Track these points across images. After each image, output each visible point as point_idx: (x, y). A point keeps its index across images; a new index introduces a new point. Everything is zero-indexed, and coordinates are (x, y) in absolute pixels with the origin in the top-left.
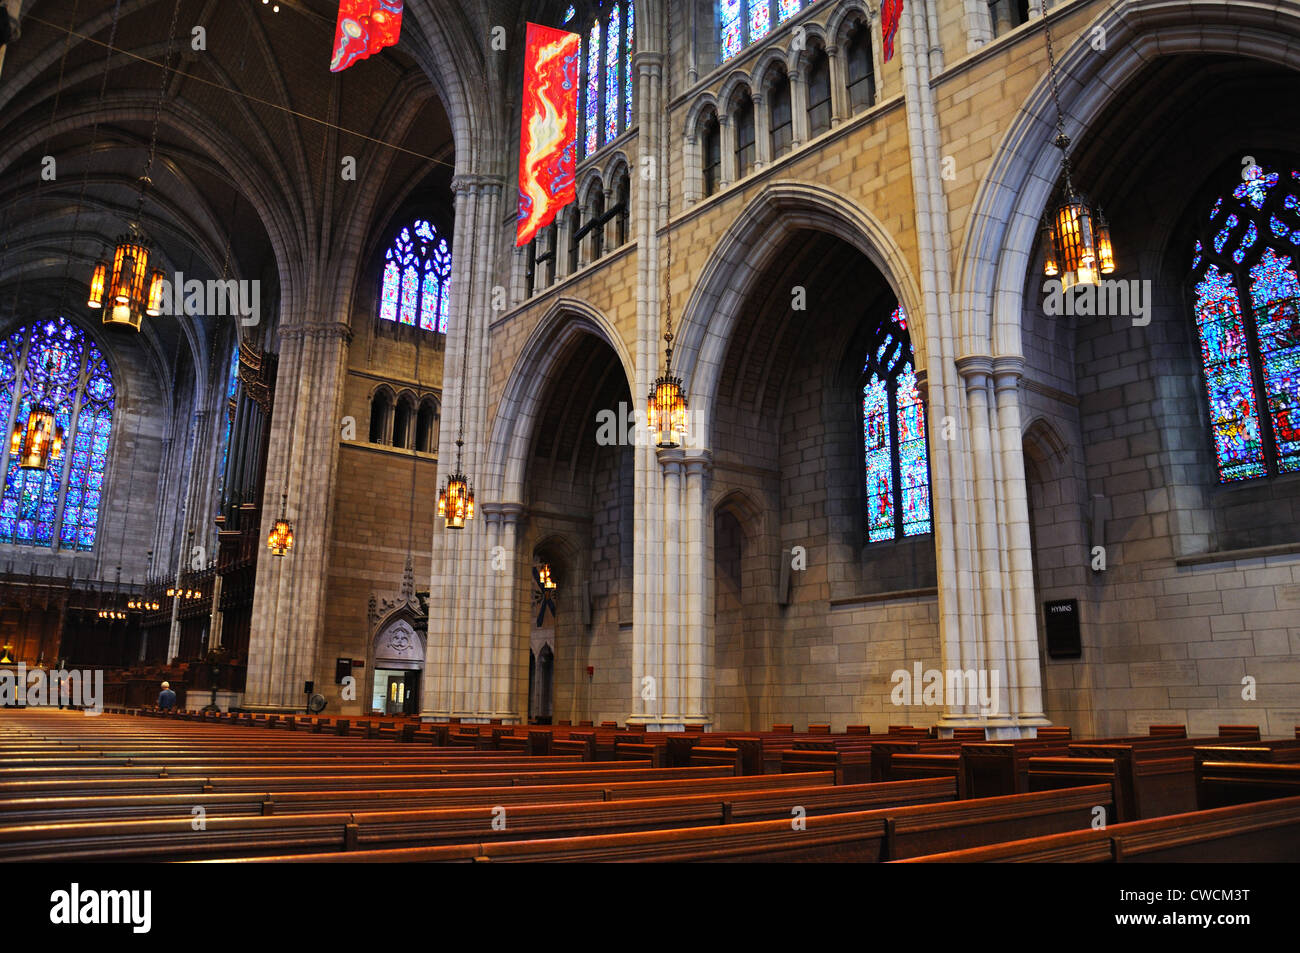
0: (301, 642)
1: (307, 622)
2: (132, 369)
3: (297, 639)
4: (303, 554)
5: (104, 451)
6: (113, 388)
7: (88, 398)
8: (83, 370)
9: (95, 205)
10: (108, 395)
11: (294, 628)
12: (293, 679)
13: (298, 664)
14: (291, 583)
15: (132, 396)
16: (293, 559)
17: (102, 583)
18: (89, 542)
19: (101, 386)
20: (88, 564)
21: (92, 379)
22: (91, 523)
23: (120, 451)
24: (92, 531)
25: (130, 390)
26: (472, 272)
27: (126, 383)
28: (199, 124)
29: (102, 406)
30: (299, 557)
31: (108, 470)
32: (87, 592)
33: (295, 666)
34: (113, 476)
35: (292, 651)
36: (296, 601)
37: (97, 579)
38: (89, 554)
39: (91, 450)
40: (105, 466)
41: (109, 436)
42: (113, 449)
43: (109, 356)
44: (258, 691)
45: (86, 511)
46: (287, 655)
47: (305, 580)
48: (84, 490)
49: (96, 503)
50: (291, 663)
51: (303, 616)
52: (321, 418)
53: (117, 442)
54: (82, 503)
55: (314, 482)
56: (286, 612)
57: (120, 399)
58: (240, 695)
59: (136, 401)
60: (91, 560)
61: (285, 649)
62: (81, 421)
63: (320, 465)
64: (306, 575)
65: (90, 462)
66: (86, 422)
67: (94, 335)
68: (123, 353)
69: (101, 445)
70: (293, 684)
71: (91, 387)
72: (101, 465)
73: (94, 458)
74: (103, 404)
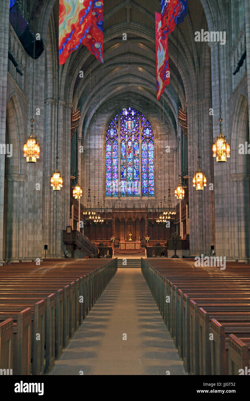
0: (207, 229)
1: (209, 221)
2: (157, 122)
3: (205, 228)
4: (205, 195)
5: (153, 157)
6: (152, 131)
7: (144, 137)
8: (140, 126)
9: (124, 65)
10: (151, 134)
11: (204, 224)
12: (206, 244)
13: (207, 238)
14: (201, 206)
15: (159, 133)
16: (201, 196)
17: (159, 208)
18: (153, 193)
19: (148, 132)
20: (153, 201)
21: (144, 129)
22: (152, 186)
23: (158, 156)
24: (153, 189)
25: (158, 131)
26: (220, 80)
27: (156, 128)
28: (141, 30)
29: (149, 139)
30: (203, 196)
31: (155, 164)
32: (153, 212)
33: (206, 239)
34: (157, 166)
35: (204, 233)
36: (204, 213)
37: (157, 207)
38: (154, 198)
39: (148, 157)
40: (154, 162)
41: (153, 151)
42: (155, 156)
43: (149, 119)
44: (194, 249)
45: (150, 181)
46: (203, 235)
47: (206, 205)
48: (148, 173)
49: (152, 178)
50: (204, 238)
51: (207, 219)
52: (205, 138)
53: (156, 153)
54: (148, 178)
55: (205, 165)
56: (200, 218)
57: (155, 135)
58: (188, 251)
59: (161, 135)
60: (154, 200)
61: (201, 233)
62: (143, 146)
63: (207, 158)
64: (206, 203)
65: (148, 162)
66: (144, 146)
67: (142, 112)
68: (153, 117)
69: (151, 155)
70: (206, 246)
71: (144, 133)
72: (152, 163)
73: (149, 160)
74: (149, 138)
